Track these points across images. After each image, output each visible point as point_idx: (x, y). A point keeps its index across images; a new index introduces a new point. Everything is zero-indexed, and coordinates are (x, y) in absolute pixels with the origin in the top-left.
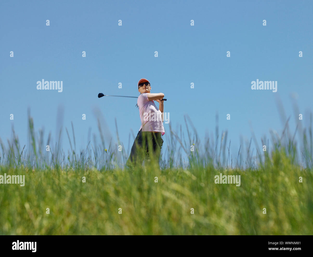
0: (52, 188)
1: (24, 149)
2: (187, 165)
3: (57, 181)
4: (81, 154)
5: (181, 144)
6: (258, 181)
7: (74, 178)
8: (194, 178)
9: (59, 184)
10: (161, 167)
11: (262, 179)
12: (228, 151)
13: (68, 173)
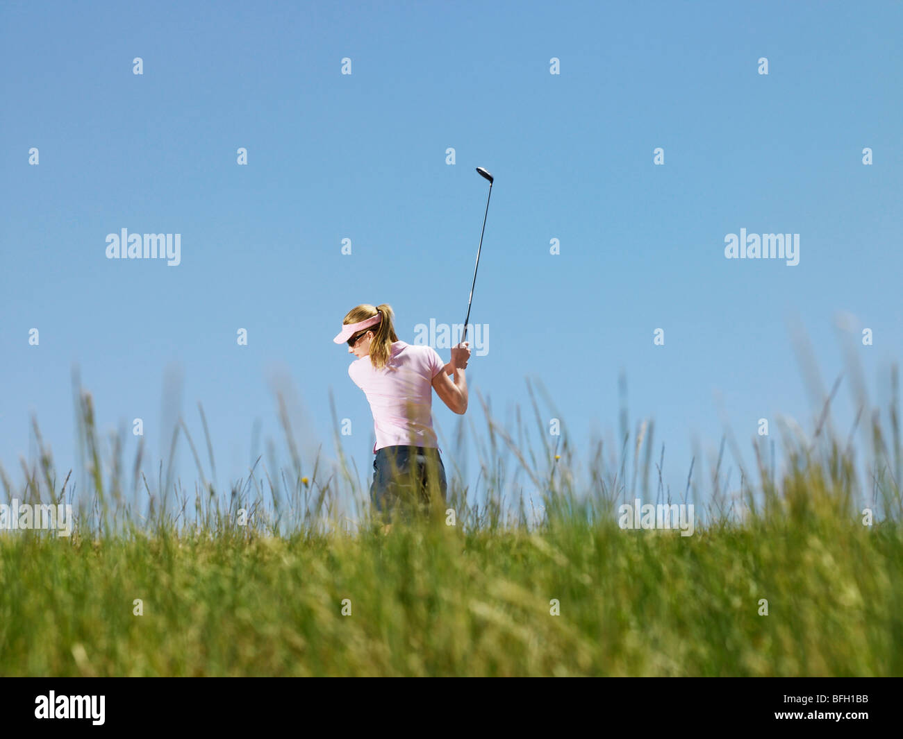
0: (150, 598)
1: (68, 482)
2: (540, 518)
3: (164, 579)
4: (234, 494)
5: (522, 460)
6: (745, 564)
7: (214, 567)
8: (561, 560)
9: (170, 585)
10: (465, 525)
11: (756, 556)
12: (658, 475)
13: (198, 550)
